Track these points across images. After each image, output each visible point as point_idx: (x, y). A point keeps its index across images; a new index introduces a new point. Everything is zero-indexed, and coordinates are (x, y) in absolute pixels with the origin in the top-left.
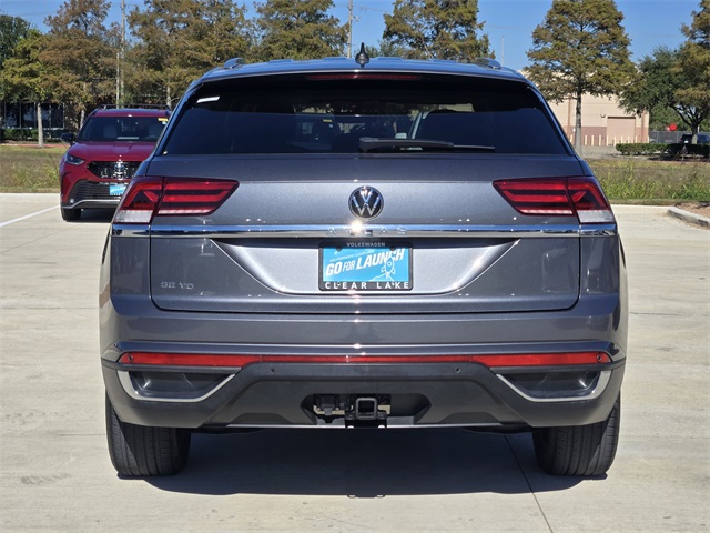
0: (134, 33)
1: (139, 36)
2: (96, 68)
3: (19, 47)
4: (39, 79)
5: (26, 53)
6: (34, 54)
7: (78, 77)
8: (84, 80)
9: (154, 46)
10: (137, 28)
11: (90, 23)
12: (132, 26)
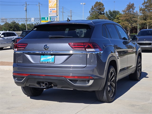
0: (140, 13)
1: (142, 13)
2: (132, 21)
3: (117, 17)
4: (120, 23)
5: (118, 18)
6: (120, 18)
7: (128, 23)
8: (129, 23)
9: (145, 15)
10: (141, 12)
11: (131, 11)
12: (140, 11)
